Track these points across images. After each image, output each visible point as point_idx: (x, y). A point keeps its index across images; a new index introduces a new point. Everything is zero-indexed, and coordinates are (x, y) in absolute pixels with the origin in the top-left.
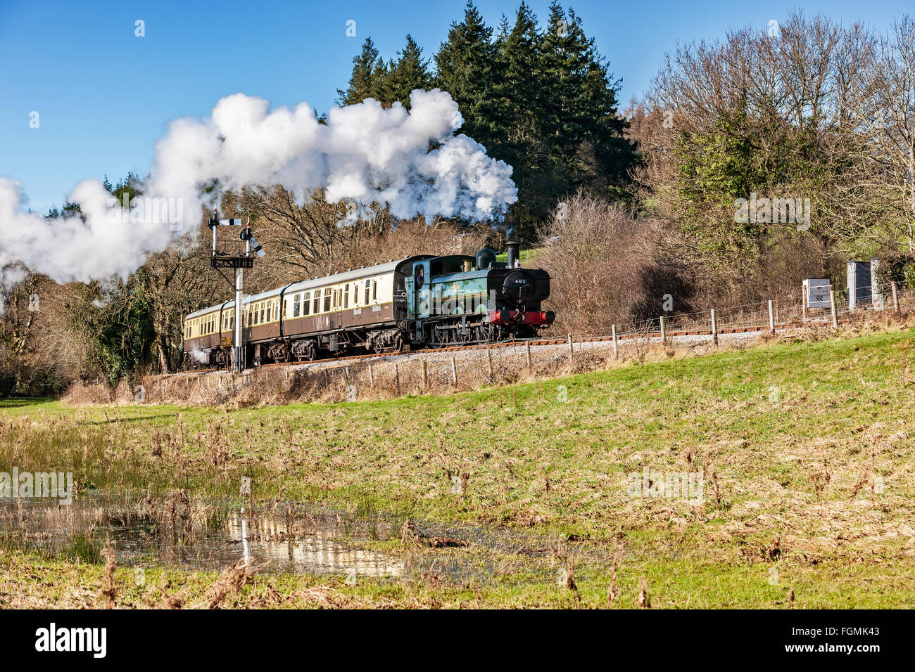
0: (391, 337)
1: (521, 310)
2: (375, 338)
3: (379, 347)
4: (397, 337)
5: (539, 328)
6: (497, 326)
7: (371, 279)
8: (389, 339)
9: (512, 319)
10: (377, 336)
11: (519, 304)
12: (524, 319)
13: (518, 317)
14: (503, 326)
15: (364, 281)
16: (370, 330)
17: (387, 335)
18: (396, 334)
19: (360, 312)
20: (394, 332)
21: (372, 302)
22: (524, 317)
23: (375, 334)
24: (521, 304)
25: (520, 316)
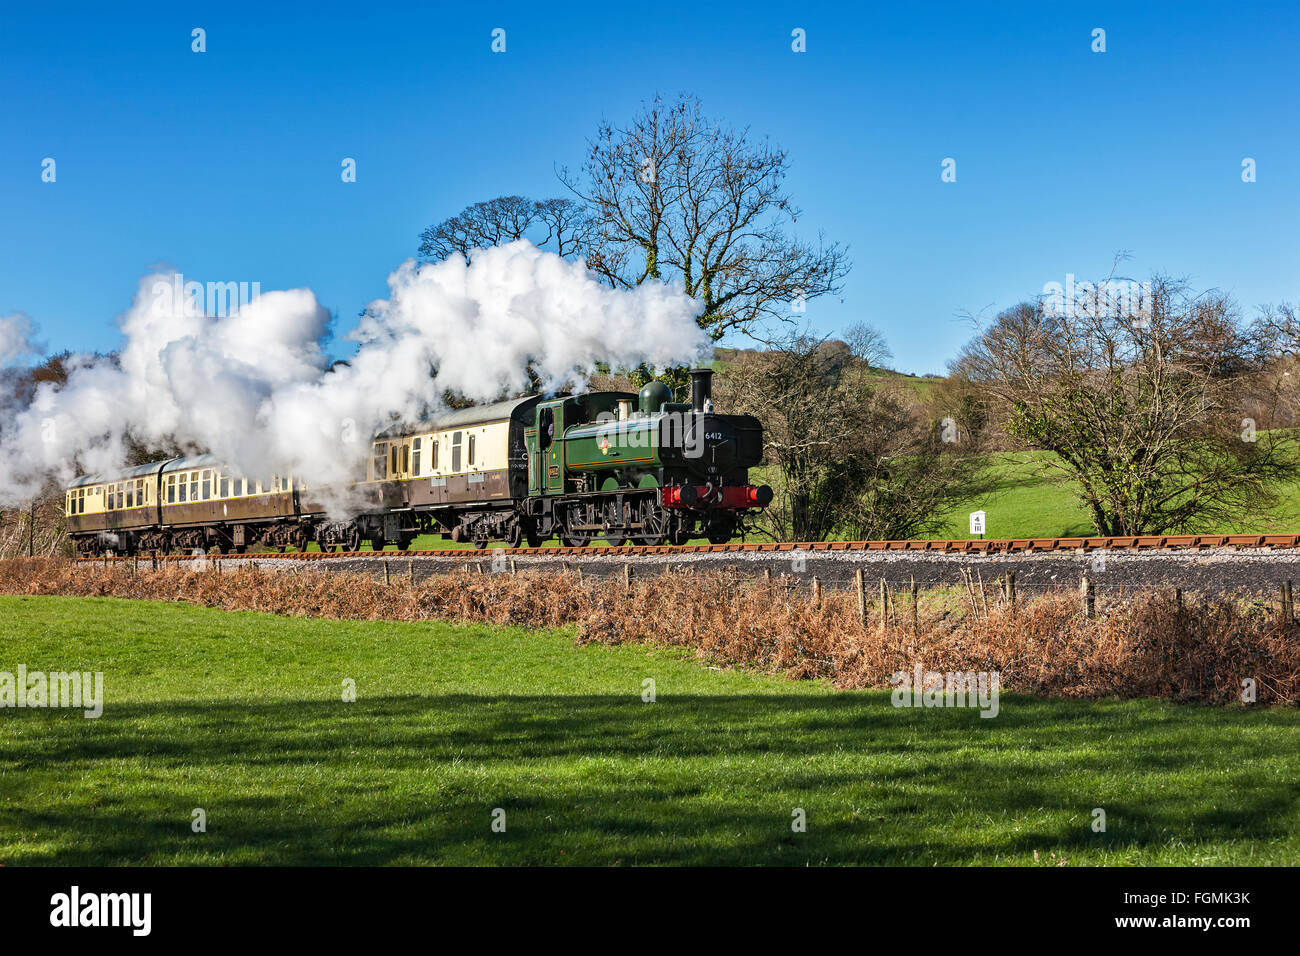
0: (502, 523)
1: (716, 484)
2: (475, 523)
3: (479, 538)
4: (512, 523)
5: (746, 513)
6: (676, 512)
7: (464, 431)
8: (498, 526)
9: (700, 500)
10: (477, 521)
11: (711, 474)
12: (720, 500)
13: (710, 497)
14: (686, 511)
15: (451, 433)
16: (464, 511)
17: (496, 520)
18: (511, 519)
19: (443, 483)
20: (506, 515)
21: (465, 468)
22: (720, 496)
23: (473, 517)
24: (714, 474)
25: (713, 495)
